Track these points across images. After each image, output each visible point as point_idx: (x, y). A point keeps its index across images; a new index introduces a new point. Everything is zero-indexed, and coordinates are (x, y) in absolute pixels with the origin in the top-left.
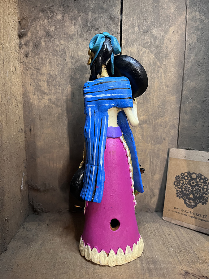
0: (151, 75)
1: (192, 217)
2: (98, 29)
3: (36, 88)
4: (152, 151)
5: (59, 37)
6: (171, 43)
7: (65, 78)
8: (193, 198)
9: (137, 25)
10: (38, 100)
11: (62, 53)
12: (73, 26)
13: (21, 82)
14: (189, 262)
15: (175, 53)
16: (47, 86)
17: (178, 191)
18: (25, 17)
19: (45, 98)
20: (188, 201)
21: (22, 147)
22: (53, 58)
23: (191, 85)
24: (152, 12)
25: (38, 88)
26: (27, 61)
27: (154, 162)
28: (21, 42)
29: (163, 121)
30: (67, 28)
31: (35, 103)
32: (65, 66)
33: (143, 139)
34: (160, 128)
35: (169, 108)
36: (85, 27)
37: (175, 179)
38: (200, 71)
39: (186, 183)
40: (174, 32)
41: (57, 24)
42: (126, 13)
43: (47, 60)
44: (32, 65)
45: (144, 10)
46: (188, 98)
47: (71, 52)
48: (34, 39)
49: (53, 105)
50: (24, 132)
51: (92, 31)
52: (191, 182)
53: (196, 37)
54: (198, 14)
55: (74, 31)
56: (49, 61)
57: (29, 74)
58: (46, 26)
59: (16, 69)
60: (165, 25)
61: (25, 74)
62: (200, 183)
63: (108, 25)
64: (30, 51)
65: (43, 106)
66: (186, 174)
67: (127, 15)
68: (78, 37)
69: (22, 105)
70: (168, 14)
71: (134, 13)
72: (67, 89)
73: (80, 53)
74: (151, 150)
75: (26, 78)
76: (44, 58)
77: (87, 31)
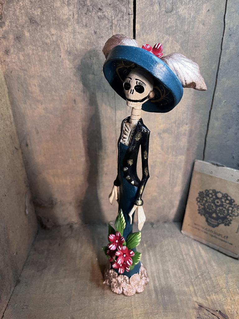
2: (101, 9)
3: (26, 95)
5: (48, 23)
6: (204, 27)
7: (62, 82)
8: (216, 217)
10: (31, 109)
11: (54, 46)
12: (66, 8)
13: (6, 89)
14: (204, 292)
15: (209, 42)
16: (40, 91)
17: (201, 208)
19: (40, 107)
20: (210, 220)
21: (20, 168)
22: (43, 55)
23: (226, 84)
26: (9, 60)
27: (175, 174)
29: (188, 129)
30: (58, 10)
31: (29, 113)
32: (60, 65)
33: (163, 150)
34: (184, 137)
36: (83, 7)
37: (198, 195)
39: (209, 201)
40: (209, 10)
41: (44, 5)
43: (36, 56)
44: (17, 65)
46: (221, 101)
47: (67, 45)
48: (14, 29)
49: (51, 116)
51: (94, 13)
52: (215, 201)
55: (68, 14)
56: (38, 59)
57: (15, 78)
58: (28, 8)
61: (9, 77)
64: (12, 46)
65: (38, 116)
66: (211, 192)
68: (75, 23)
69: (12, 119)
72: (66, 95)
73: (79, 46)
74: (172, 161)
76: (31, 54)
77: (86, 14)
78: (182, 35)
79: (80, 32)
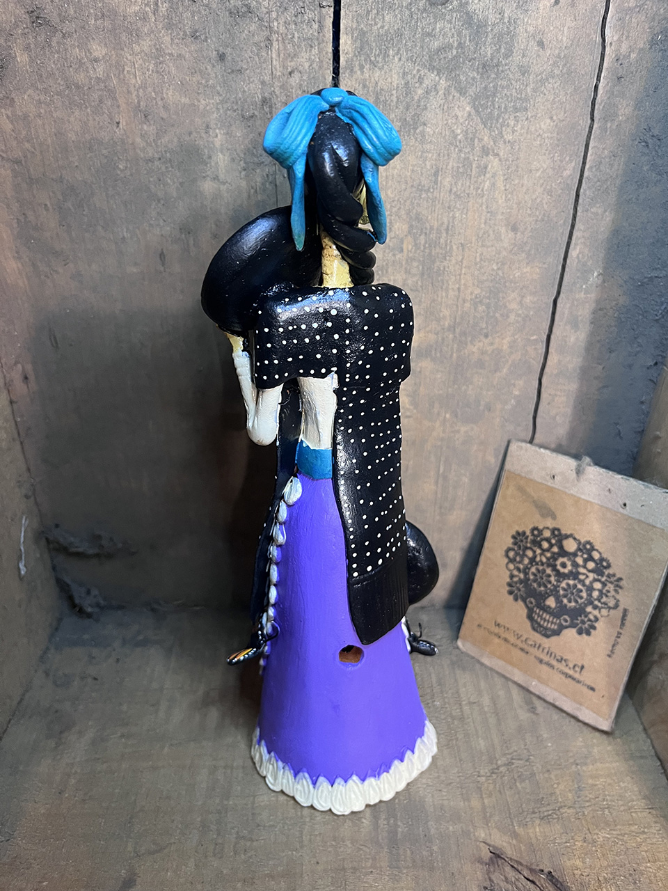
0: (456, 183)
1: (541, 661)
3: (19, 235)
4: (445, 442)
5: (83, 27)
6: (542, 53)
7: (124, 198)
8: (555, 608)
10: (36, 276)
11: (100, 93)
14: (510, 815)
16: (61, 225)
17: (515, 579)
19: (61, 270)
20: (539, 614)
21: (4, 444)
22: (66, 117)
23: (603, 223)
25: (27, 233)
27: (451, 475)
32: (119, 148)
33: (416, 408)
34: (477, 373)
38: (645, 168)
39: (541, 561)
40: (557, 2)
43: (47, 122)
46: (587, 272)
47: (138, 90)
52: (556, 560)
53: (647, 26)
62: (585, 571)
65: (57, 297)
66: (547, 534)
72: (136, 239)
74: (442, 440)
78: (478, 73)
79: (175, 55)
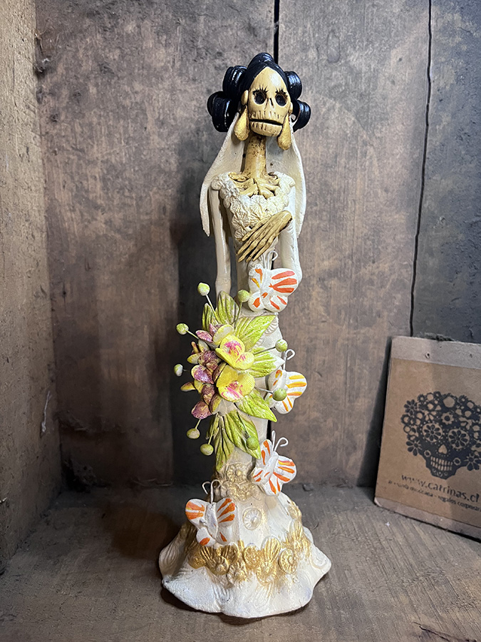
0: (348, 162)
1: (444, 500)
2: (220, 54)
3: (76, 196)
4: (350, 342)
6: (394, 87)
7: (144, 172)
8: (447, 454)
9: (312, 44)
10: (82, 222)
12: (163, 50)
13: (42, 180)
14: (433, 606)
15: (405, 111)
16: (103, 189)
17: (412, 439)
18: (51, 29)
19: (99, 218)
20: (435, 462)
21: (44, 334)
22: (115, 125)
23: (441, 186)
24: (349, 13)
25: (81, 195)
26: (55, 131)
27: (356, 369)
28: (42, 87)
29: (376, 271)
30: (149, 53)
31: (76, 230)
33: (329, 315)
34: (369, 289)
35: (390, 241)
36: (191, 50)
37: (405, 409)
38: (463, 152)
39: (430, 419)
40: (400, 60)
41: (126, 45)
42: (286, 16)
44: (67, 141)
45: (331, 8)
46: (435, 218)
47: (159, 110)
48: (71, 80)
49: (118, 236)
50: (48, 298)
51: (208, 59)
52: (442, 415)
53: (453, 71)
54: (457, 16)
55: (164, 60)
56: (107, 132)
57: (61, 163)
58: (98, 49)
59: (28, 149)
60: (381, 44)
61: (51, 161)
62: (464, 419)
63: (245, 44)
64: (63, 109)
65: (94, 236)
66: (431, 398)
67: (289, 22)
68: (175, 74)
69: (44, 236)
70: (387, 18)
71: (307, 17)
72: (149, 198)
73: (180, 113)
74: (348, 339)
75: (54, 171)
76: (94, 123)
77: (195, 61)
78: (358, 99)
79: (183, 90)
